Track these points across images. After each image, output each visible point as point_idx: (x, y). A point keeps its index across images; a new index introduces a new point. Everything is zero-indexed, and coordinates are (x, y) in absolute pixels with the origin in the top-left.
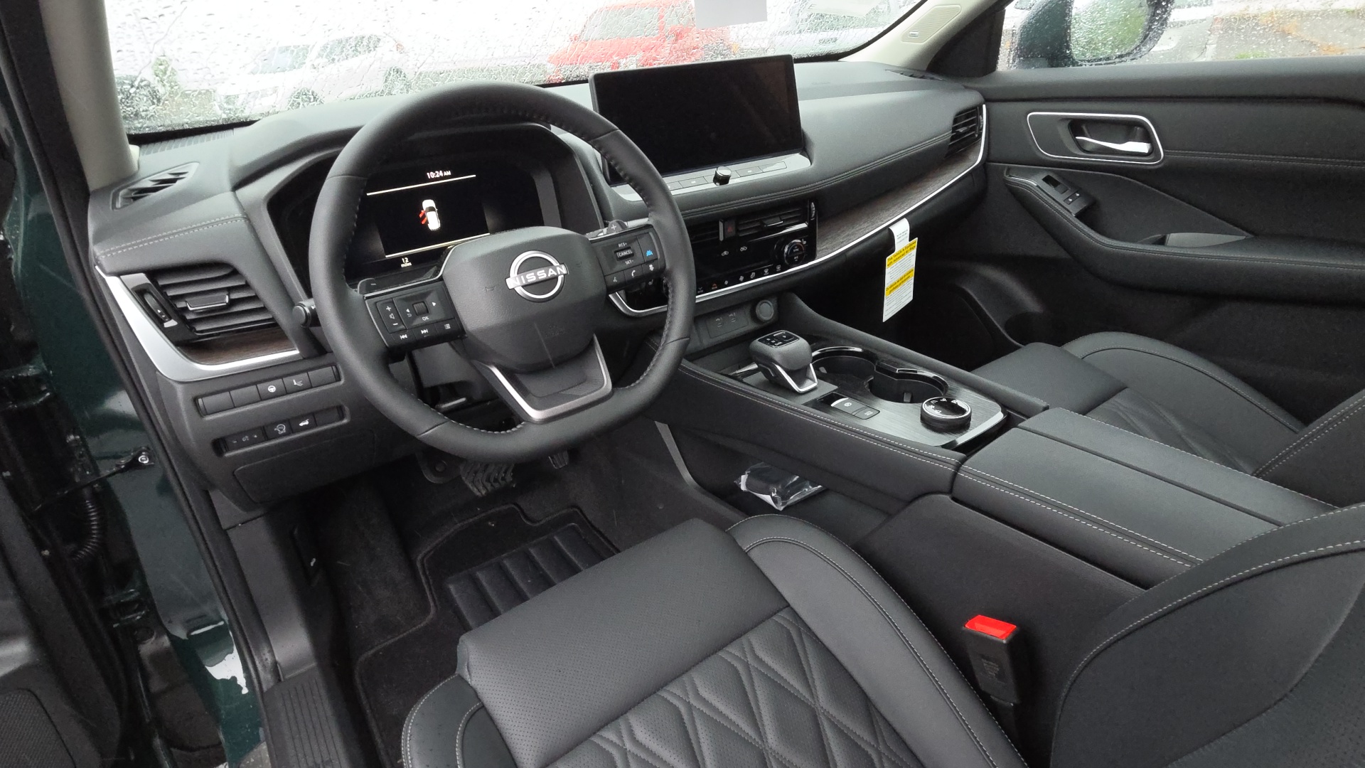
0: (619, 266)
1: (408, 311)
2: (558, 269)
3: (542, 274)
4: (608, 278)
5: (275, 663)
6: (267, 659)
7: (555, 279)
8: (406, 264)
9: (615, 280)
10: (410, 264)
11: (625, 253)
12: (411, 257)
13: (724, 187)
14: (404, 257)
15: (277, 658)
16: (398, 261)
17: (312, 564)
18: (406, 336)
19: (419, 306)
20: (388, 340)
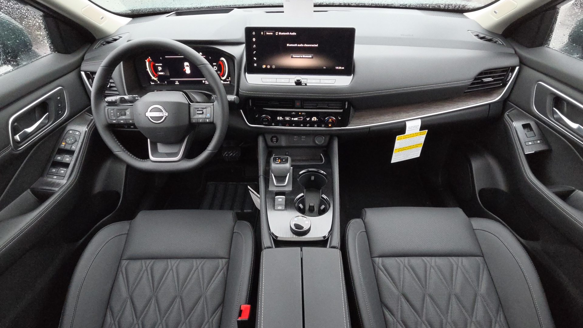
2: (165, 114)
3: (158, 114)
4: (191, 120)
7: (163, 117)
8: (177, 83)
9: (194, 121)
10: (178, 83)
11: (200, 112)
12: (179, 81)
14: (176, 80)
16: (174, 81)
18: (115, 122)
19: (123, 113)
20: (109, 122)
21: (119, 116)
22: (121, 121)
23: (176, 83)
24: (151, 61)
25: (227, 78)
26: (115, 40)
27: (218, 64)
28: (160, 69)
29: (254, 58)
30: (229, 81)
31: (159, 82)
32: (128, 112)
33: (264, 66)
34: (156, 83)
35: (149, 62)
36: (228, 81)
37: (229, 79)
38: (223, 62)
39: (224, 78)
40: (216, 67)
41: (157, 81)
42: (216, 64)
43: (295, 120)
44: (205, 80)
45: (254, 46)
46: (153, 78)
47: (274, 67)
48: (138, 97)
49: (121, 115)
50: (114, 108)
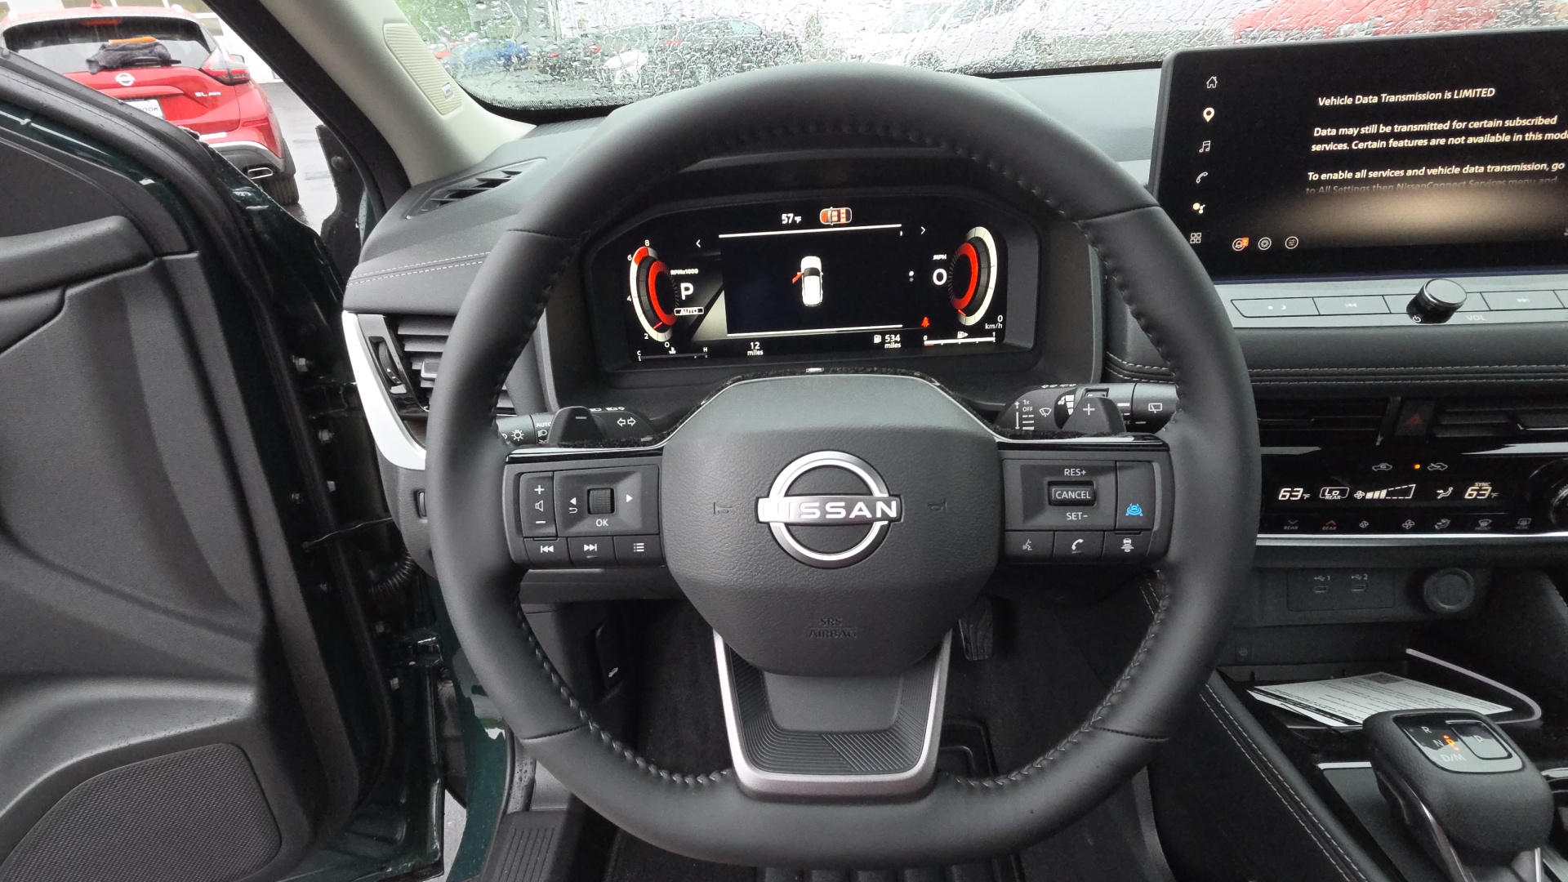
0: (1049, 518)
1: (574, 501)
2: (880, 506)
3: (836, 510)
4: (1012, 537)
5: (533, 782)
6: (526, 771)
7: (864, 525)
8: (756, 350)
9: (1027, 547)
10: (760, 351)
11: (1071, 494)
12: (765, 343)
13: (1432, 329)
14: (754, 340)
15: (537, 778)
16: (745, 344)
17: (611, 675)
18: (551, 549)
19: (599, 496)
20: (516, 548)
21: (578, 518)
22: (586, 548)
23: (749, 353)
24: (655, 260)
25: (990, 317)
26: (494, 183)
27: (958, 255)
28: (686, 289)
29: (1196, 206)
30: (997, 330)
31: (673, 351)
32: (628, 495)
33: (1242, 243)
34: (663, 356)
35: (644, 262)
36: (988, 333)
37: (995, 322)
38: (978, 245)
39: (972, 320)
40: (943, 272)
41: (667, 345)
42: (944, 257)
43: (1372, 500)
44: (883, 333)
45: (1206, 146)
46: (651, 332)
47: (1292, 243)
48: (626, 417)
49: (589, 512)
50: (554, 471)
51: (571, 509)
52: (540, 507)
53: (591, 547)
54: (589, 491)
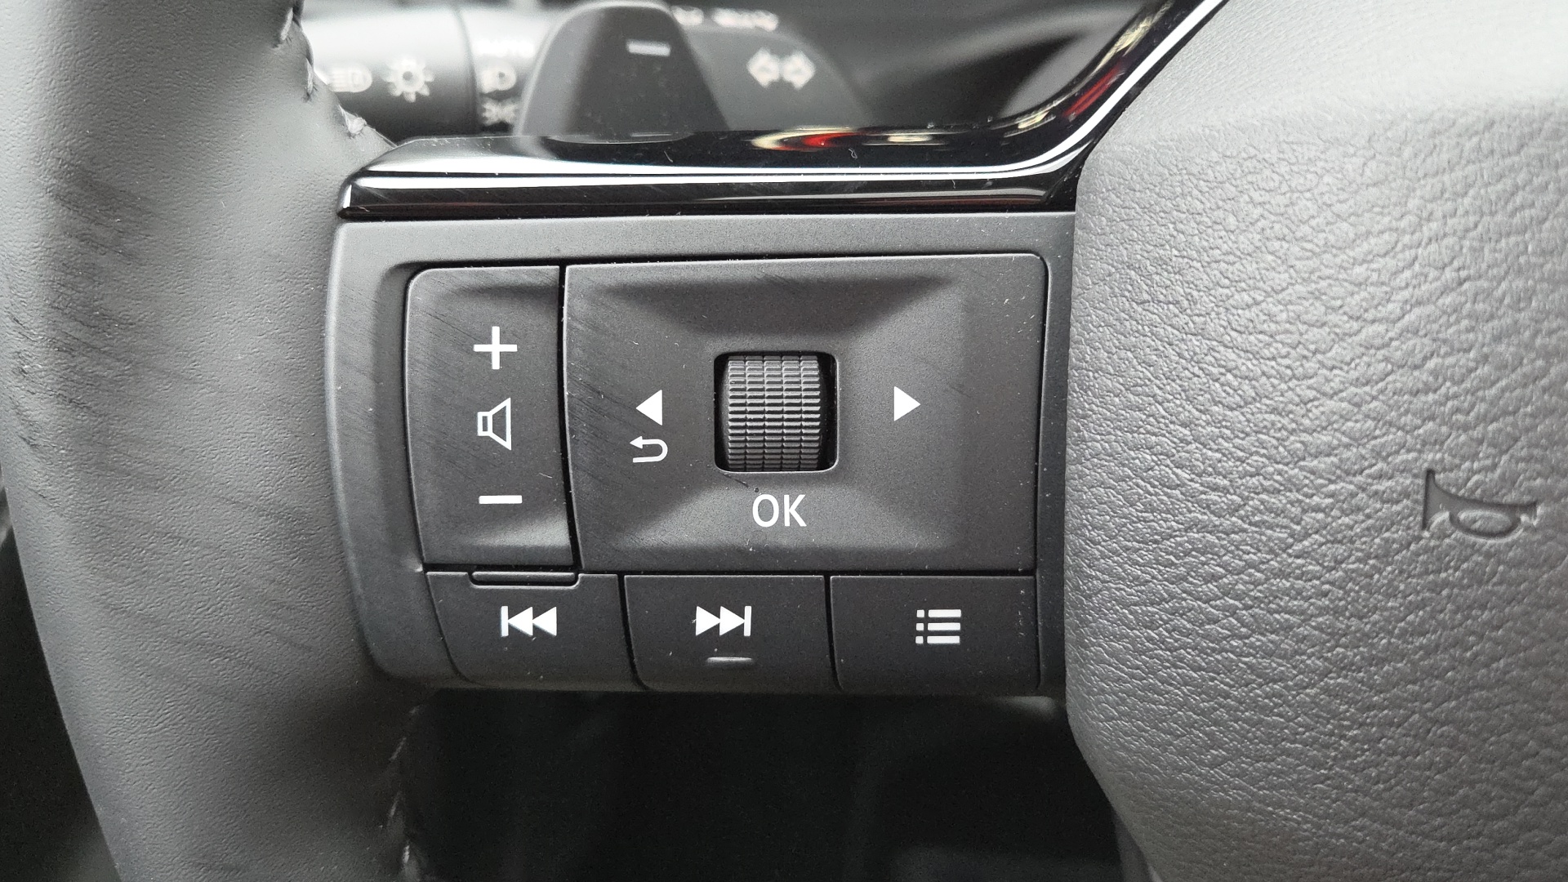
1: (652, 407)
21: (672, 483)
22: (704, 621)
32: (898, 387)
48: (781, 52)
49: (721, 460)
50: (563, 262)
51: (639, 442)
52: (500, 430)
53: (728, 621)
54: (721, 363)
